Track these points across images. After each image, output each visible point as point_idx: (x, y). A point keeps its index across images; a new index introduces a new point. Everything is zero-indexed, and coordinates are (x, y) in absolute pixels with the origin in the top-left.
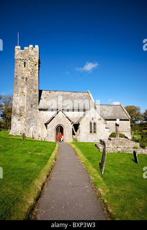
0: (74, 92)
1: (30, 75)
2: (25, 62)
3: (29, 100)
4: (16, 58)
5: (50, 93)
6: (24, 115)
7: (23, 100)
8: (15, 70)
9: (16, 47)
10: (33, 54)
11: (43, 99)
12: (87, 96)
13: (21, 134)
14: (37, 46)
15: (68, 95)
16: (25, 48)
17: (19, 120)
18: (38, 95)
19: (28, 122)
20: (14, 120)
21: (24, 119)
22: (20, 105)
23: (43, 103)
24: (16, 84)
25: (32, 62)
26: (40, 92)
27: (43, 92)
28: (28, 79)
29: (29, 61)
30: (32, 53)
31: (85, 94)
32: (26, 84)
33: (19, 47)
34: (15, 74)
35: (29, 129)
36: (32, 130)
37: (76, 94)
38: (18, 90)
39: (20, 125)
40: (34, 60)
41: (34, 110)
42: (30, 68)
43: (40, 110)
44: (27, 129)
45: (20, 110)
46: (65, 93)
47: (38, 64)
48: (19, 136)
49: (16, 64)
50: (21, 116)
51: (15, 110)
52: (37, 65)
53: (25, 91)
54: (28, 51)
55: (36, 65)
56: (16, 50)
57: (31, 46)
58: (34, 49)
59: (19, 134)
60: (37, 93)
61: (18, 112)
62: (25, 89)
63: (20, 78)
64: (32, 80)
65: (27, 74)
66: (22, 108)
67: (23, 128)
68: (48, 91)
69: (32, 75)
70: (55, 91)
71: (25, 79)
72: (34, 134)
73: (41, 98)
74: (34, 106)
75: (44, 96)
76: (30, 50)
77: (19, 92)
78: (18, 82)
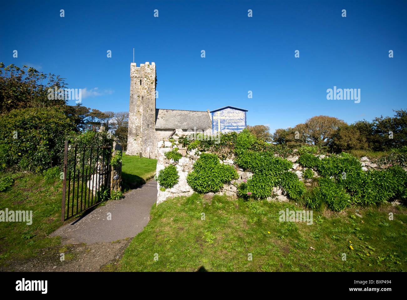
0: (193, 111)
1: (146, 93)
2: (141, 80)
3: (145, 119)
4: (132, 75)
5: (167, 112)
6: (141, 135)
7: (139, 119)
8: (131, 88)
9: (132, 64)
10: (150, 72)
11: (160, 118)
12: (206, 115)
13: (137, 154)
14: (153, 64)
15: (186, 115)
16: (141, 65)
17: (135, 140)
18: (155, 115)
19: (145, 142)
20: (130, 140)
21: (141, 139)
22: (136, 125)
23: (160, 123)
24: (132, 102)
25: (148, 80)
26: (157, 110)
27: (160, 112)
28: (144, 98)
29: (145, 79)
30: (148, 71)
31: (204, 113)
32: (142, 103)
33: (135, 64)
34: (131, 92)
35: (145, 149)
36: (148, 150)
37: (194, 113)
38: (134, 109)
39: (137, 145)
40: (151, 78)
41: (151, 130)
42: (146, 87)
43: (157, 130)
44: (143, 149)
45: (137, 130)
46: (183, 112)
47: (154, 82)
48: (135, 156)
49: (132, 82)
50: (138, 136)
51: (131, 130)
52: (154, 84)
53: (141, 110)
54: (143, 69)
55: (152, 83)
56: (132, 67)
57: (147, 63)
58: (150, 66)
59: (135, 154)
60: (154, 112)
61: (134, 131)
62: (142, 108)
63: (135, 96)
64: (149, 99)
65: (143, 93)
66: (138, 128)
67: (139, 149)
68: (165, 111)
69: (148, 94)
70: (173, 110)
71: (141, 98)
72: (150, 154)
73: (158, 117)
74: (150, 126)
75: (161, 116)
76: (146, 68)
77: (135, 111)
78: (134, 100)
